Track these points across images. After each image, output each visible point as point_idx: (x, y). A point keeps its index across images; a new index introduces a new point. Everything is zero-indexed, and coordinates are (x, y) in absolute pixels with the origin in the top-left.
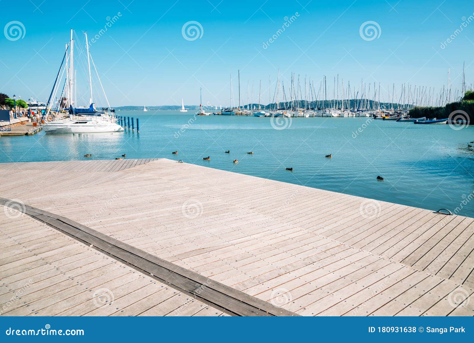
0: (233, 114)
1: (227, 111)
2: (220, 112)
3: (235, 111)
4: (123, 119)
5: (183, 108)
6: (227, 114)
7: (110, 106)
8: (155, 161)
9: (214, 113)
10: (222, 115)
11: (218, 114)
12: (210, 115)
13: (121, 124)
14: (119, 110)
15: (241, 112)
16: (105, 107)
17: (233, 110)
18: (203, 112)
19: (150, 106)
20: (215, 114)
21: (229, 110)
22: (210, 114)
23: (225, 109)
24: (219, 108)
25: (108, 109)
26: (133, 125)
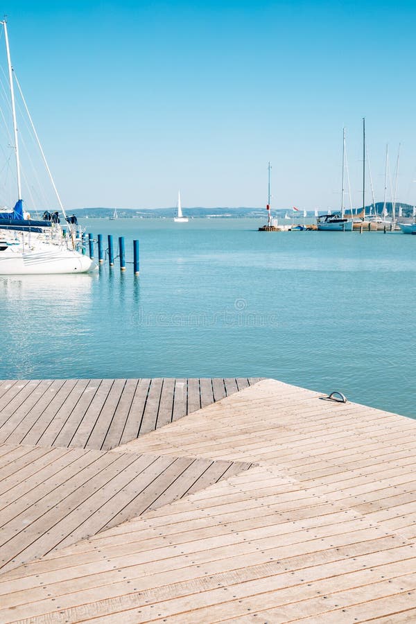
0: (348, 228)
1: (331, 221)
2: (316, 222)
3: (354, 220)
4: (95, 239)
5: (180, 214)
6: (331, 228)
7: (63, 208)
8: (246, 392)
9: (300, 227)
10: (319, 230)
11: (310, 229)
12: (290, 230)
13: (87, 252)
14: (87, 217)
15: (366, 222)
16: (51, 209)
17: (348, 219)
18: (274, 223)
19: (142, 208)
20: (302, 229)
21: (338, 219)
22: (290, 227)
23: (328, 216)
24: (310, 214)
25: (59, 214)
26: (121, 256)
